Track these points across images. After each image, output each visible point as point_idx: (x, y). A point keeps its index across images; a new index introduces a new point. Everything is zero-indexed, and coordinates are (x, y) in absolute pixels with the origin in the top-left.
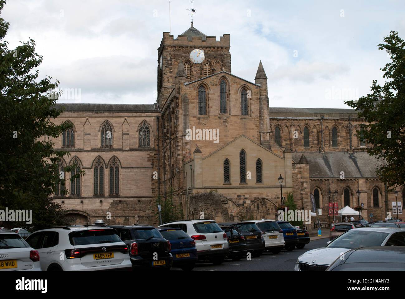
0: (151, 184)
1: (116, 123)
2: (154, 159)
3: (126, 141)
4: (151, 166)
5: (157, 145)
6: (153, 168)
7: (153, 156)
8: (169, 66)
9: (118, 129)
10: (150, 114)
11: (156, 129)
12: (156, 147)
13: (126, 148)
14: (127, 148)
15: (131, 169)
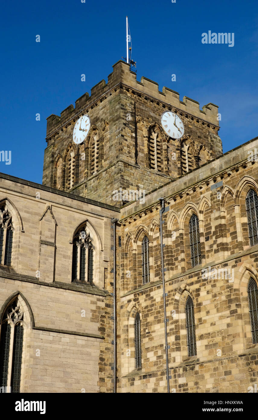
0: (98, 380)
1: (28, 212)
2: (104, 317)
3: (47, 260)
4: (99, 333)
5: (112, 284)
6: (103, 338)
7: (103, 309)
8: (130, 125)
9: (30, 227)
10: (99, 209)
11: (109, 246)
12: (109, 288)
13: (47, 279)
14: (48, 277)
15: (55, 334)
